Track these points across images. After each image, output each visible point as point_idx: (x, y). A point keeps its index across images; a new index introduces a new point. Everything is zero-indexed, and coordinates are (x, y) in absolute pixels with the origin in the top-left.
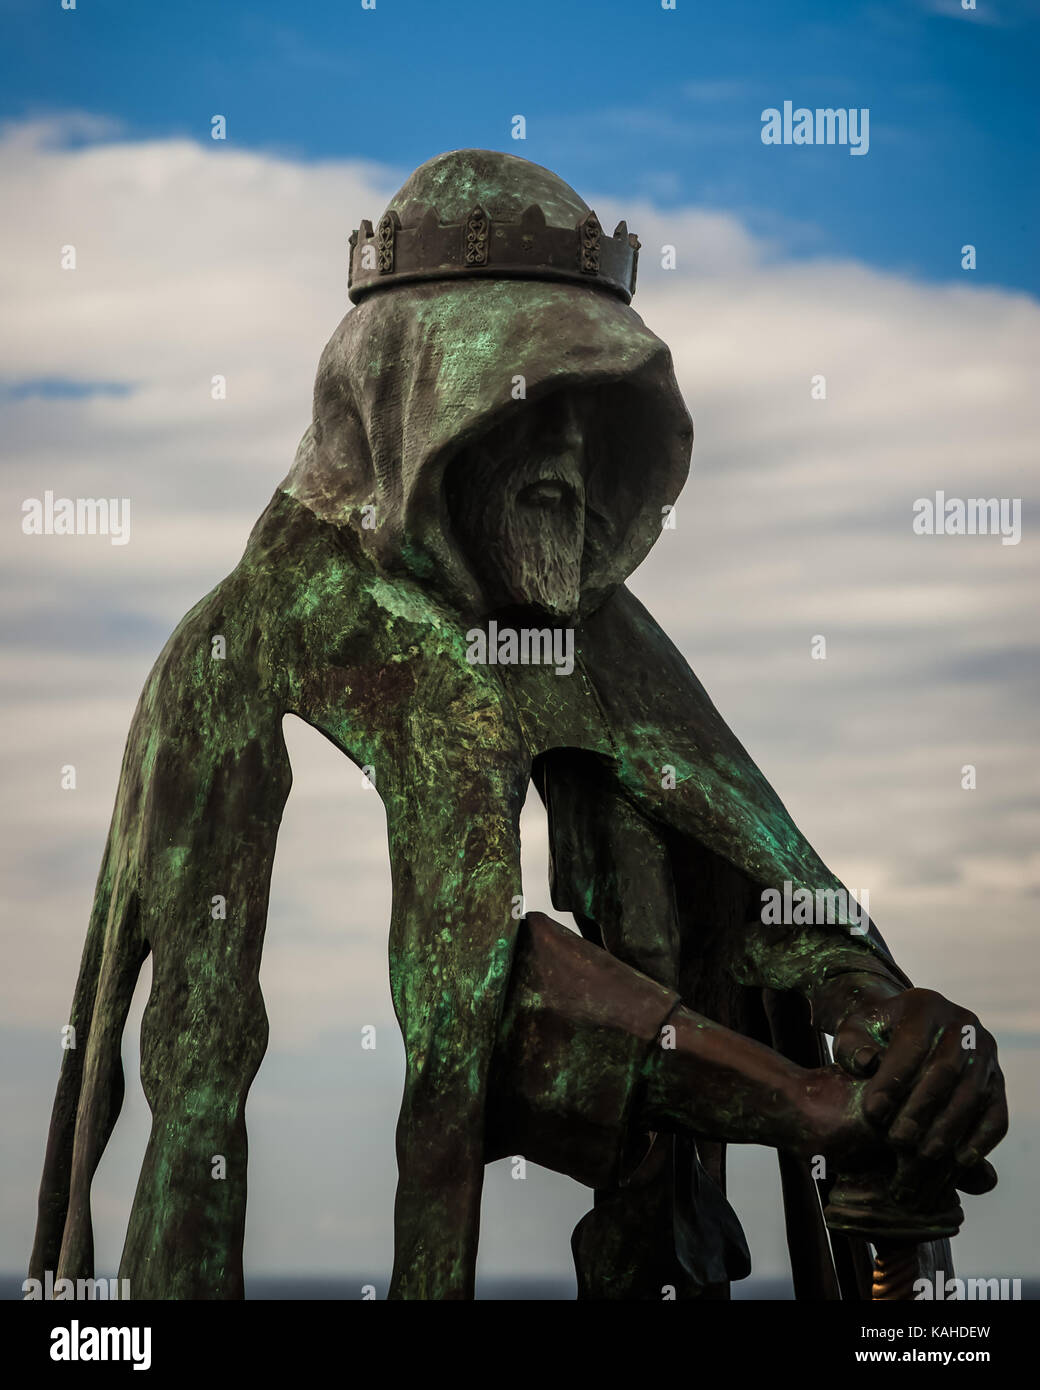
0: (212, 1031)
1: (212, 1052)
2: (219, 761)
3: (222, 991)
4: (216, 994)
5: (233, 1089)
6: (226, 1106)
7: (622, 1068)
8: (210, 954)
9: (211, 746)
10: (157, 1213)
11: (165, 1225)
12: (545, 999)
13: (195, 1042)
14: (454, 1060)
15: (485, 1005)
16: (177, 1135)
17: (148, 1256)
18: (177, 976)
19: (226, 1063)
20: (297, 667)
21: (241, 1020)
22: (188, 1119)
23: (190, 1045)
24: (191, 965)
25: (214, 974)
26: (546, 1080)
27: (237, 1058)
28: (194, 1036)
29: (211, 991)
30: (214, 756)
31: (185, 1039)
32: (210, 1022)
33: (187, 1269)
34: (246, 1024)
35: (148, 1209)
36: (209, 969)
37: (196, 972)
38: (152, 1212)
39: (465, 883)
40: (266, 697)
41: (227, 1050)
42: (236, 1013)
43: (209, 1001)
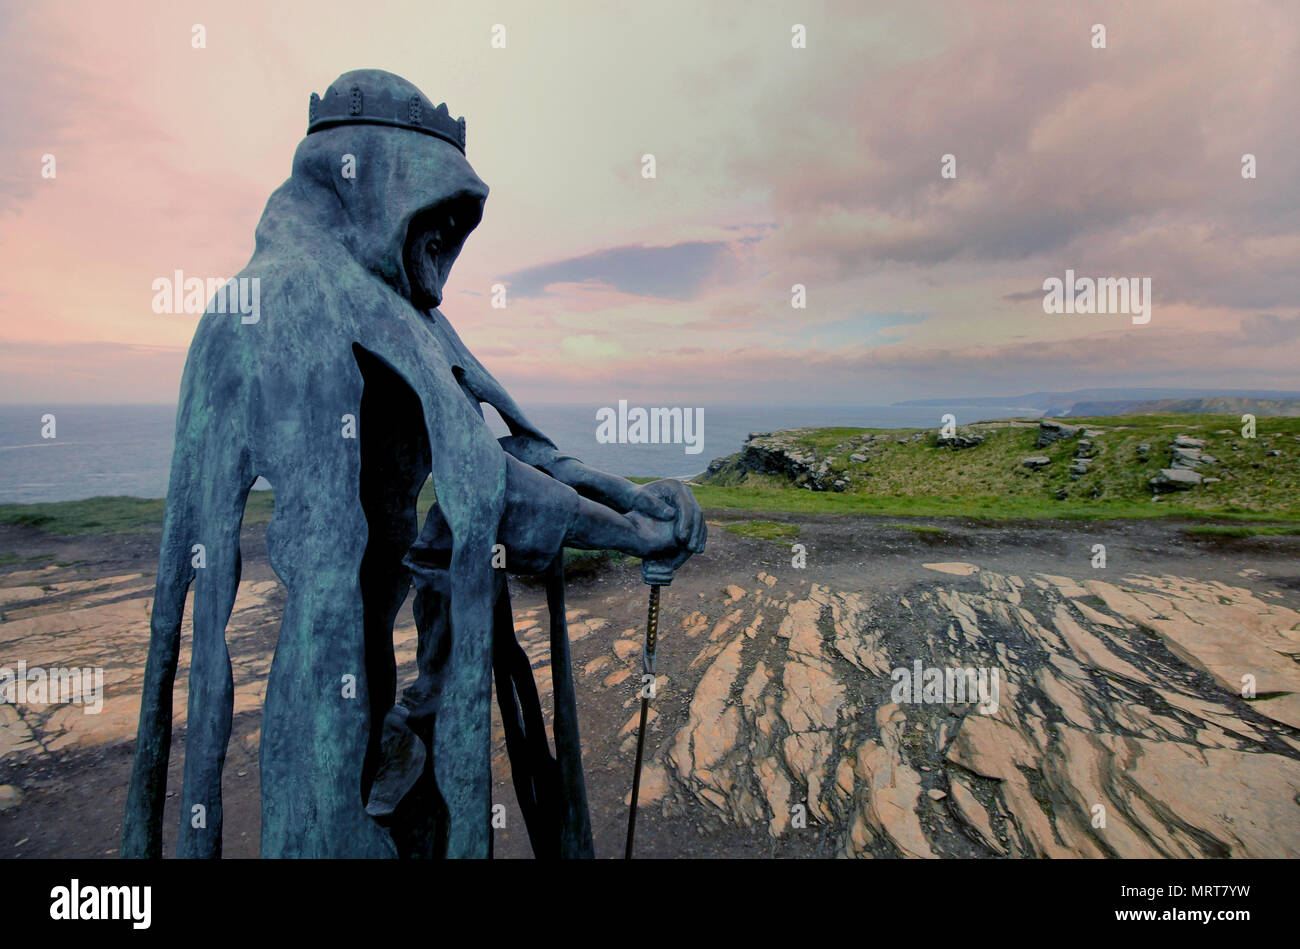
0: (332, 535)
1: (334, 548)
2: (312, 369)
3: (336, 509)
4: (332, 511)
5: (352, 568)
6: (349, 579)
7: (560, 527)
8: (323, 487)
9: (304, 360)
10: (303, 652)
11: (312, 659)
12: (523, 496)
13: (320, 542)
14: (480, 533)
15: (497, 504)
16: (314, 602)
17: (299, 678)
18: (300, 501)
19: (345, 553)
20: (353, 316)
21: (353, 525)
22: (322, 591)
23: (317, 546)
24: (310, 495)
25: (328, 499)
26: (522, 534)
27: (353, 548)
28: (319, 538)
29: (328, 509)
30: (307, 366)
31: (311, 541)
32: (330, 529)
33: (333, 683)
34: (356, 527)
35: (294, 649)
36: (324, 496)
37: (314, 499)
38: (298, 651)
39: (472, 440)
40: (340, 333)
41: (345, 544)
42: (349, 522)
43: (327, 516)
